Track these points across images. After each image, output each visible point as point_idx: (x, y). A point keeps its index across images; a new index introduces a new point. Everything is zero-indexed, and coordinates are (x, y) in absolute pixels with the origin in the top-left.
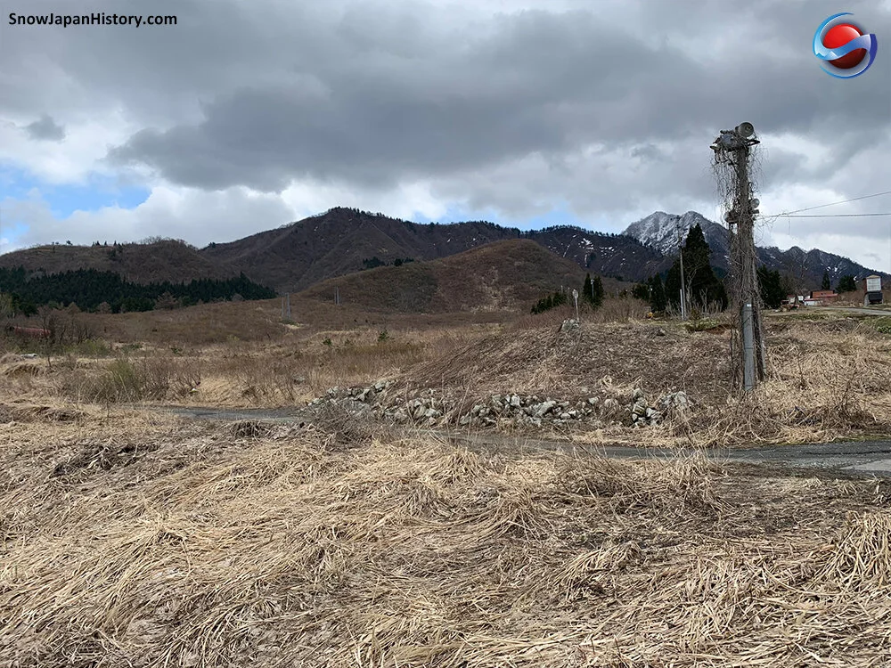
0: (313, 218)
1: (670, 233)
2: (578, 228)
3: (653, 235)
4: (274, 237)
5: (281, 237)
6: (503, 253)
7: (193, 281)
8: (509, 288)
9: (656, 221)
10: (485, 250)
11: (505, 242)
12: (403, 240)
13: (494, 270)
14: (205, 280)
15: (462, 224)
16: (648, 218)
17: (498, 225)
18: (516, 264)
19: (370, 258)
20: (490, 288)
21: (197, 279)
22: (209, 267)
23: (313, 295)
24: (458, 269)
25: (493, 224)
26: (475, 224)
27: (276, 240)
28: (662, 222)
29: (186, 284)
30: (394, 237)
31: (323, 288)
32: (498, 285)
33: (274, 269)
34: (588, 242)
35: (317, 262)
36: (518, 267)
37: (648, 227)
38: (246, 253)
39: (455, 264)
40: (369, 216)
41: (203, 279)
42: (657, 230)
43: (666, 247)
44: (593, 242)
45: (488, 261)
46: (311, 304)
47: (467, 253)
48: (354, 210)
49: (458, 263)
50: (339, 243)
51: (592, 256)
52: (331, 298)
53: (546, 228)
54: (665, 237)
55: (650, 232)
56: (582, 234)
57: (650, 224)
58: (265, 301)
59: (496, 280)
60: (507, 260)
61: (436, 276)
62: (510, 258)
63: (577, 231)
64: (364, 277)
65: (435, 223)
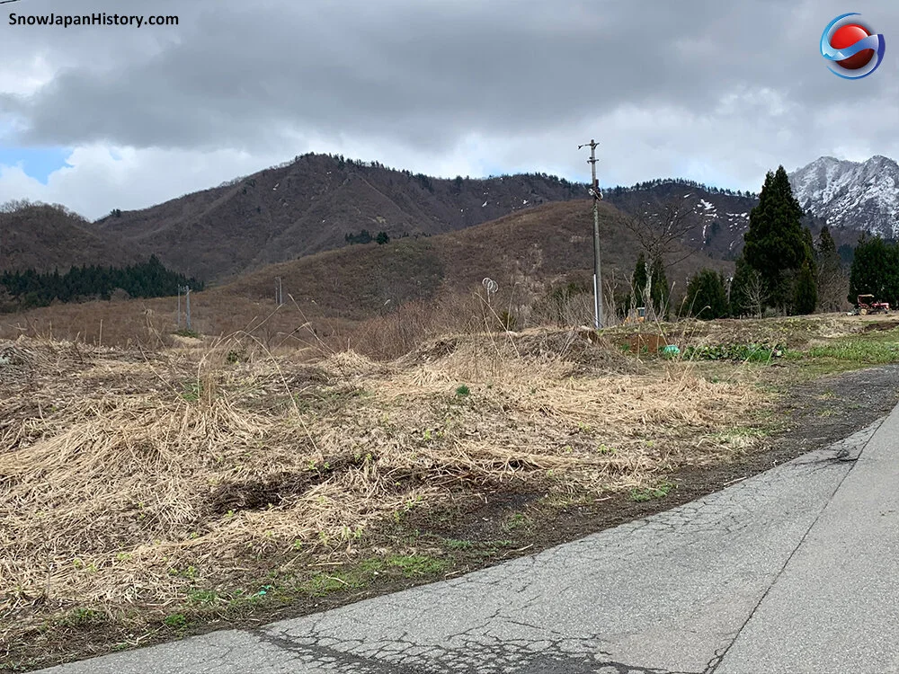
0: (272, 170)
1: (843, 192)
2: (693, 183)
3: (816, 195)
4: (212, 201)
5: (220, 201)
6: (554, 222)
7: (73, 268)
8: (559, 278)
9: (822, 171)
10: (525, 218)
11: (561, 205)
12: (412, 204)
13: (537, 250)
14: (92, 266)
15: (506, 178)
16: (808, 167)
17: (563, 180)
18: (573, 239)
19: (355, 232)
20: (528, 279)
21: (80, 267)
22: (100, 247)
23: (242, 291)
24: (478, 249)
25: (556, 178)
26: (527, 179)
27: (214, 205)
28: (830, 172)
29: (62, 273)
30: (398, 199)
31: (260, 280)
32: (540, 274)
33: (209, 250)
34: (708, 206)
35: (276, 239)
36: (576, 245)
37: (808, 182)
38: (167, 225)
39: (475, 240)
40: (358, 167)
41: (88, 266)
42: (822, 186)
43: (838, 213)
44: (716, 205)
45: (527, 236)
46: (235, 304)
47: (497, 223)
48: (336, 157)
49: (481, 239)
50: (310, 209)
51: (715, 227)
52: (270, 293)
53: (641, 183)
54: (835, 197)
55: (812, 189)
56: (699, 192)
57: (811, 176)
58: (163, 299)
59: (539, 265)
60: (558, 234)
61: (442, 260)
62: (564, 232)
63: (690, 188)
64: (327, 261)
65: (464, 177)
